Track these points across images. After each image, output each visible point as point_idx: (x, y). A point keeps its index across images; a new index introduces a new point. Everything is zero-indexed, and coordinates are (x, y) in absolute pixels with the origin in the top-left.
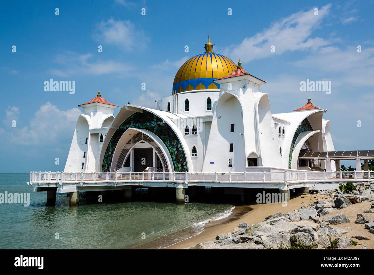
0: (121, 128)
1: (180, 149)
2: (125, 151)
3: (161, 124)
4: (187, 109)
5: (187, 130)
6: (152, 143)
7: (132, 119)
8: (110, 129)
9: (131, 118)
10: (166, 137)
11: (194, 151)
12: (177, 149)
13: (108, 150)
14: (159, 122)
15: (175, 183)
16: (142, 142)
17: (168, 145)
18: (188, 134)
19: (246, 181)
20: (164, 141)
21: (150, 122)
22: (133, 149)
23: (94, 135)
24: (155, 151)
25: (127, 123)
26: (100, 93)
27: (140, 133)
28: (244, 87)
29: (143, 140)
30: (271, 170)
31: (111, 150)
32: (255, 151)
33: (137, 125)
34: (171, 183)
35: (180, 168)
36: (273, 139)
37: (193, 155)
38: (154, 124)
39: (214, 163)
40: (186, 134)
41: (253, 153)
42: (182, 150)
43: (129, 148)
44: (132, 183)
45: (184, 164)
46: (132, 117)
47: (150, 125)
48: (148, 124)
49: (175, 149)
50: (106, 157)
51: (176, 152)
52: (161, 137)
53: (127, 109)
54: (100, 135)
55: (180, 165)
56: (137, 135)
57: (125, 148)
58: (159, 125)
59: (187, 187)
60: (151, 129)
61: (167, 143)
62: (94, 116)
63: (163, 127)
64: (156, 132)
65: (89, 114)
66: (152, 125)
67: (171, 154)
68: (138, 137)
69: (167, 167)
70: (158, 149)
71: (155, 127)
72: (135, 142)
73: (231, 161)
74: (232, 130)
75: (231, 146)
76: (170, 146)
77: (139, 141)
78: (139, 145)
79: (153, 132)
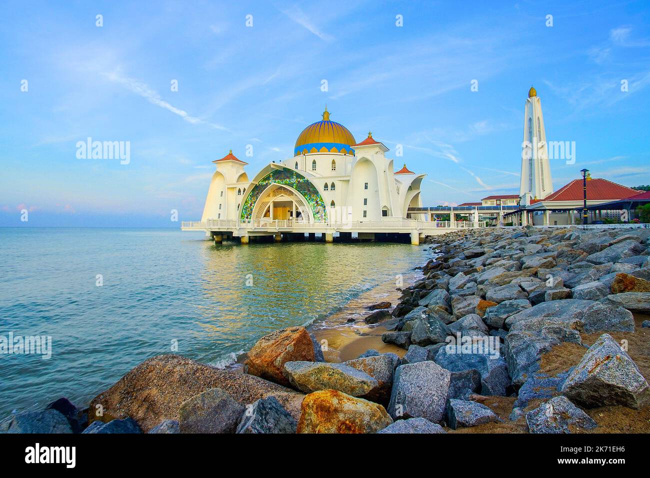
0: (260, 183)
2: (264, 204)
3: (301, 180)
4: (314, 169)
5: (326, 186)
6: (292, 196)
8: (251, 184)
10: (306, 192)
11: (333, 204)
12: (317, 202)
13: (247, 202)
14: (299, 180)
16: (283, 196)
17: (308, 199)
18: (327, 190)
20: (304, 195)
22: (272, 202)
23: (231, 189)
24: (294, 203)
27: (281, 188)
29: (285, 193)
31: (250, 203)
32: (386, 205)
33: (277, 181)
35: (320, 218)
37: (332, 207)
38: (294, 180)
40: (325, 190)
41: (384, 207)
43: (268, 201)
46: (271, 174)
48: (288, 180)
49: (314, 202)
50: (244, 209)
52: (301, 192)
53: (272, 166)
54: (238, 189)
56: (278, 189)
58: (299, 182)
60: (291, 185)
61: (306, 197)
63: (305, 183)
64: (296, 187)
68: (279, 191)
70: (298, 201)
71: (294, 183)
72: (275, 195)
73: (365, 212)
74: (366, 188)
75: (366, 200)
76: (309, 199)
77: (278, 195)
78: (279, 199)
79: (293, 187)
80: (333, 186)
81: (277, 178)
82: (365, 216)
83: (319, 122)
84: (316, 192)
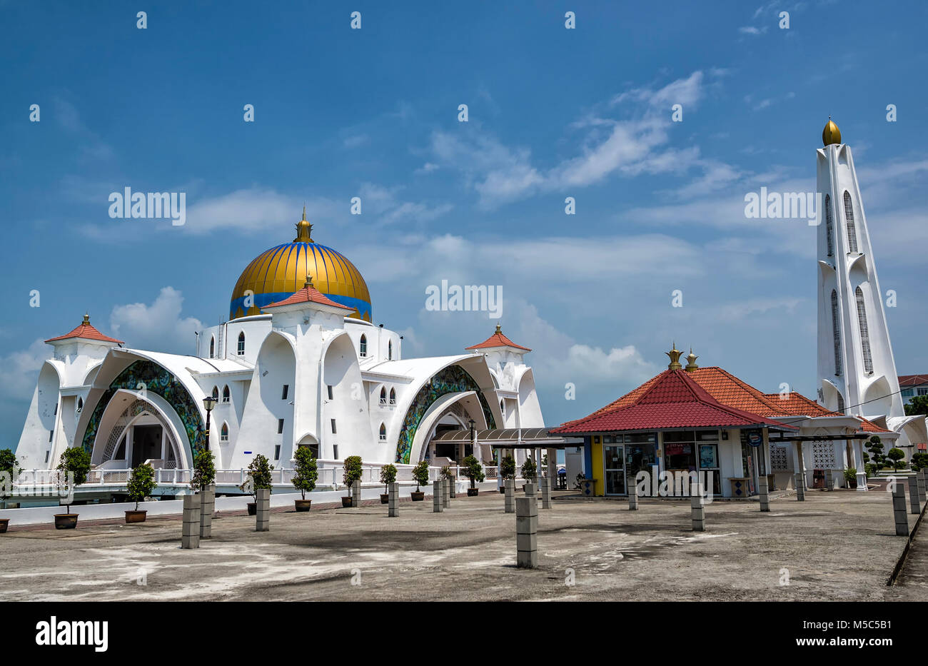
0: (113, 386)
1: (203, 428)
2: (118, 430)
4: (241, 351)
5: (215, 393)
6: (159, 416)
7: (131, 372)
8: (92, 389)
9: (129, 370)
10: (184, 405)
11: (225, 431)
12: (200, 428)
13: (89, 427)
14: (173, 380)
15: (175, 488)
16: (145, 415)
17: (186, 421)
18: (217, 401)
19: (283, 484)
20: (180, 413)
21: (158, 378)
22: (130, 427)
23: (69, 398)
24: (165, 431)
25: (123, 380)
26: (88, 317)
28: (306, 322)
29: (148, 411)
30: (325, 465)
31: (94, 429)
32: (314, 433)
34: (170, 488)
36: (361, 410)
37: (223, 439)
38: (165, 382)
39: (251, 453)
41: (308, 437)
43: (123, 425)
44: (105, 487)
46: (132, 368)
47: (159, 383)
48: (156, 381)
49: (195, 428)
50: (86, 442)
51: (196, 433)
52: (176, 406)
53: (115, 355)
54: (78, 400)
56: (138, 401)
57: (118, 425)
58: (173, 384)
60: (159, 392)
61: (183, 417)
62: (71, 363)
63: (180, 387)
64: (168, 396)
65: (63, 360)
66: (163, 384)
67: (190, 436)
69: (180, 460)
70: (169, 428)
71: (166, 387)
72: (134, 414)
73: (278, 448)
74: (285, 395)
76: (188, 422)
77: (138, 412)
78: (142, 420)
79: (163, 396)
80: (226, 393)
81: (139, 377)
82: (277, 456)
83: (282, 246)
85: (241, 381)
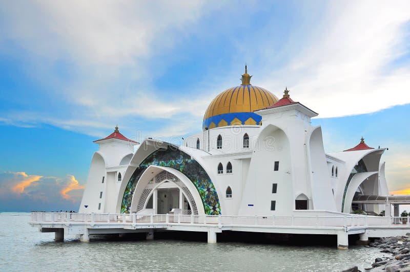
0: (141, 166)
1: (212, 190)
2: (146, 192)
3: (189, 161)
5: (220, 167)
6: (178, 182)
7: (154, 157)
8: (129, 167)
9: (153, 155)
10: (195, 176)
11: (229, 192)
12: (208, 190)
13: (127, 189)
14: (187, 160)
16: (167, 182)
17: (197, 185)
18: (222, 172)
20: (193, 180)
21: (175, 159)
22: (155, 189)
23: (112, 173)
24: (181, 191)
25: (149, 160)
26: (118, 128)
27: (164, 172)
29: (168, 179)
31: (131, 190)
32: (305, 193)
33: (161, 162)
35: (212, 211)
37: (227, 196)
38: (180, 161)
39: (253, 205)
40: (219, 172)
41: (302, 195)
42: (214, 191)
43: (150, 188)
45: (217, 206)
46: (155, 154)
47: (176, 162)
48: (173, 161)
49: (205, 190)
50: (125, 198)
51: (207, 193)
52: (190, 176)
54: (118, 173)
55: (211, 208)
56: (160, 173)
57: (147, 188)
58: (186, 163)
59: (220, 231)
60: (177, 168)
61: (196, 183)
63: (191, 164)
64: (183, 170)
66: (178, 163)
67: (201, 195)
68: (162, 176)
69: (195, 209)
70: (186, 189)
71: (181, 164)
72: (158, 181)
73: (273, 203)
74: (276, 168)
75: (275, 186)
76: (199, 186)
77: (162, 180)
78: (163, 185)
79: (179, 170)
80: (229, 166)
81: (160, 159)
82: (273, 208)
84: (206, 177)
85: (241, 159)
